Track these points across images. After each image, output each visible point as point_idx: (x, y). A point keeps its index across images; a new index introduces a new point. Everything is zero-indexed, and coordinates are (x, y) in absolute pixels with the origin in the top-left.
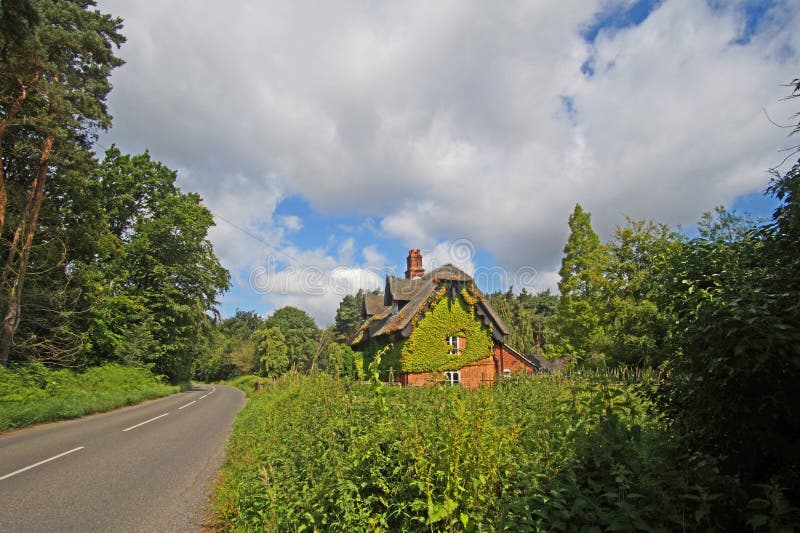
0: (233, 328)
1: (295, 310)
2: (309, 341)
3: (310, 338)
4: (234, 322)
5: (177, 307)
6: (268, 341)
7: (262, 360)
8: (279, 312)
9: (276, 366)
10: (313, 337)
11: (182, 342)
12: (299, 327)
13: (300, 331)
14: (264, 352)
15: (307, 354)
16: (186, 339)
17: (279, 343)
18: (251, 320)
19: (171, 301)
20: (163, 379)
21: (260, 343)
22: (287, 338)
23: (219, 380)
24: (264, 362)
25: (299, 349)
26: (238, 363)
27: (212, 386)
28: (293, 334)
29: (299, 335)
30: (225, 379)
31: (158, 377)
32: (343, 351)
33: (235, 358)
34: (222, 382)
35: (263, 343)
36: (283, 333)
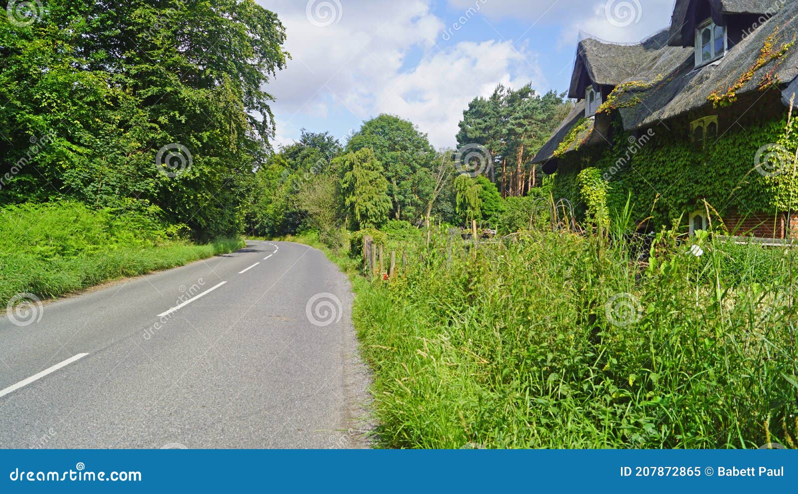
0: (299, 159)
1: (396, 120)
2: (421, 172)
3: (423, 166)
4: (300, 150)
5: (186, 92)
6: (357, 171)
7: (347, 203)
8: (370, 124)
9: (371, 212)
10: (425, 165)
11: (208, 164)
12: (405, 148)
13: (406, 154)
14: (351, 189)
15: (418, 192)
16: (214, 160)
17: (374, 174)
18: (324, 148)
19: (173, 78)
20: (182, 233)
21: (342, 176)
22: (386, 166)
23: (285, 235)
24: (352, 205)
25: (407, 184)
26: (312, 209)
27: (276, 243)
28: (395, 160)
29: (406, 162)
30: (293, 234)
31: (173, 229)
32: (480, 187)
33: (307, 202)
34: (289, 237)
35: (349, 175)
36: (380, 159)
